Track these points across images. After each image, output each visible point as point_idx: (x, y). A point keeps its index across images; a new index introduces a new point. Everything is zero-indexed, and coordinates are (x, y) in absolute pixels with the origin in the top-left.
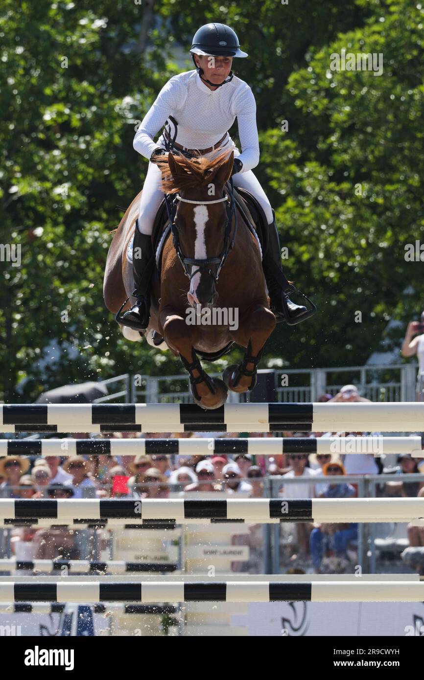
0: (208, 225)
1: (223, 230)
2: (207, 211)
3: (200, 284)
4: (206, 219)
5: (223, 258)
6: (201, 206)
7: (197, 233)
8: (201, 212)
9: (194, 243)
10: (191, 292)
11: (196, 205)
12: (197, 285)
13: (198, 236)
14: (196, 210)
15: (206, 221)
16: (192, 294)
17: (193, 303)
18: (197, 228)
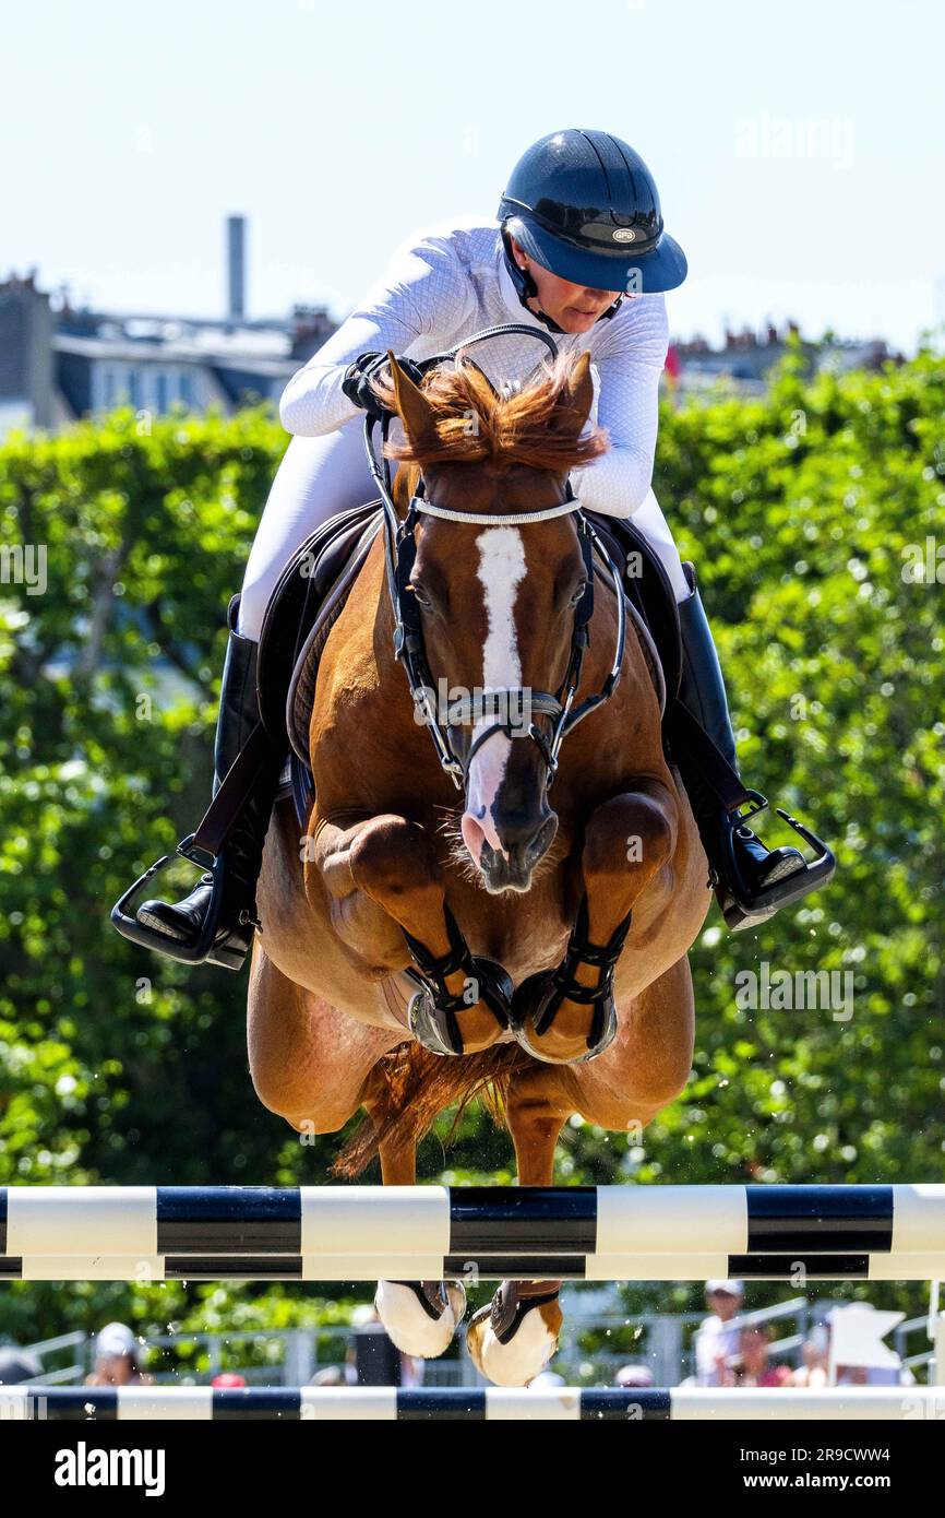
0: (525, 589)
1: (569, 606)
2: (520, 546)
3: (503, 786)
4: (520, 571)
5: (570, 699)
6: (501, 530)
7: (489, 618)
8: (500, 551)
9: (482, 652)
10: (473, 811)
11: (481, 529)
12: (496, 788)
13: (491, 627)
14: (483, 542)
15: (519, 578)
16: (481, 817)
17: (480, 850)
18: (487, 601)
